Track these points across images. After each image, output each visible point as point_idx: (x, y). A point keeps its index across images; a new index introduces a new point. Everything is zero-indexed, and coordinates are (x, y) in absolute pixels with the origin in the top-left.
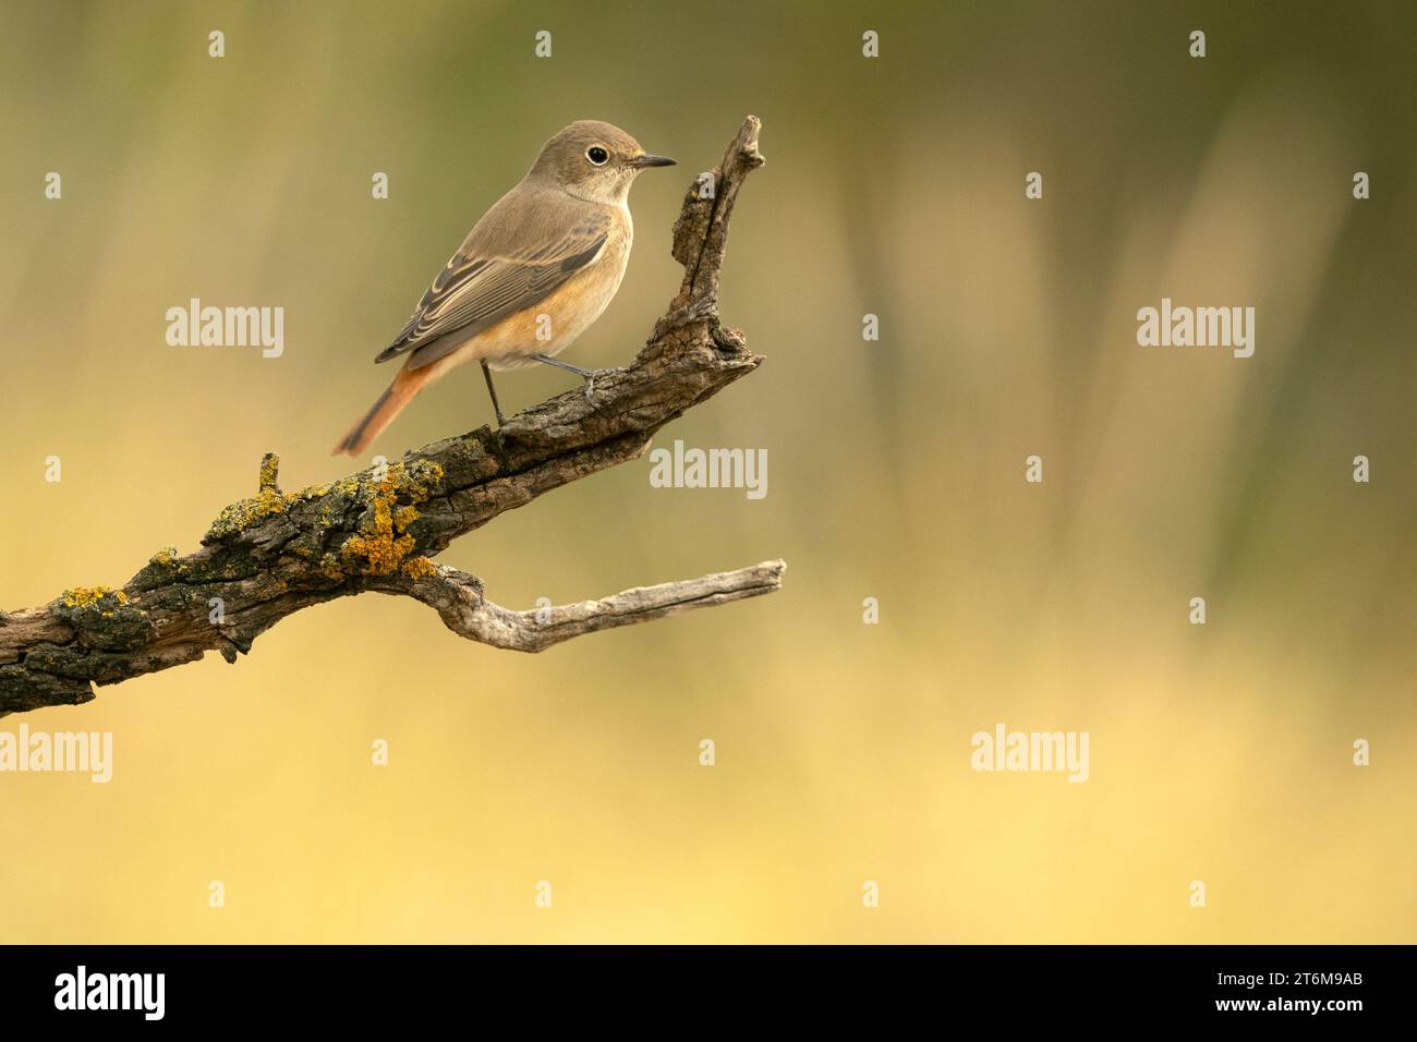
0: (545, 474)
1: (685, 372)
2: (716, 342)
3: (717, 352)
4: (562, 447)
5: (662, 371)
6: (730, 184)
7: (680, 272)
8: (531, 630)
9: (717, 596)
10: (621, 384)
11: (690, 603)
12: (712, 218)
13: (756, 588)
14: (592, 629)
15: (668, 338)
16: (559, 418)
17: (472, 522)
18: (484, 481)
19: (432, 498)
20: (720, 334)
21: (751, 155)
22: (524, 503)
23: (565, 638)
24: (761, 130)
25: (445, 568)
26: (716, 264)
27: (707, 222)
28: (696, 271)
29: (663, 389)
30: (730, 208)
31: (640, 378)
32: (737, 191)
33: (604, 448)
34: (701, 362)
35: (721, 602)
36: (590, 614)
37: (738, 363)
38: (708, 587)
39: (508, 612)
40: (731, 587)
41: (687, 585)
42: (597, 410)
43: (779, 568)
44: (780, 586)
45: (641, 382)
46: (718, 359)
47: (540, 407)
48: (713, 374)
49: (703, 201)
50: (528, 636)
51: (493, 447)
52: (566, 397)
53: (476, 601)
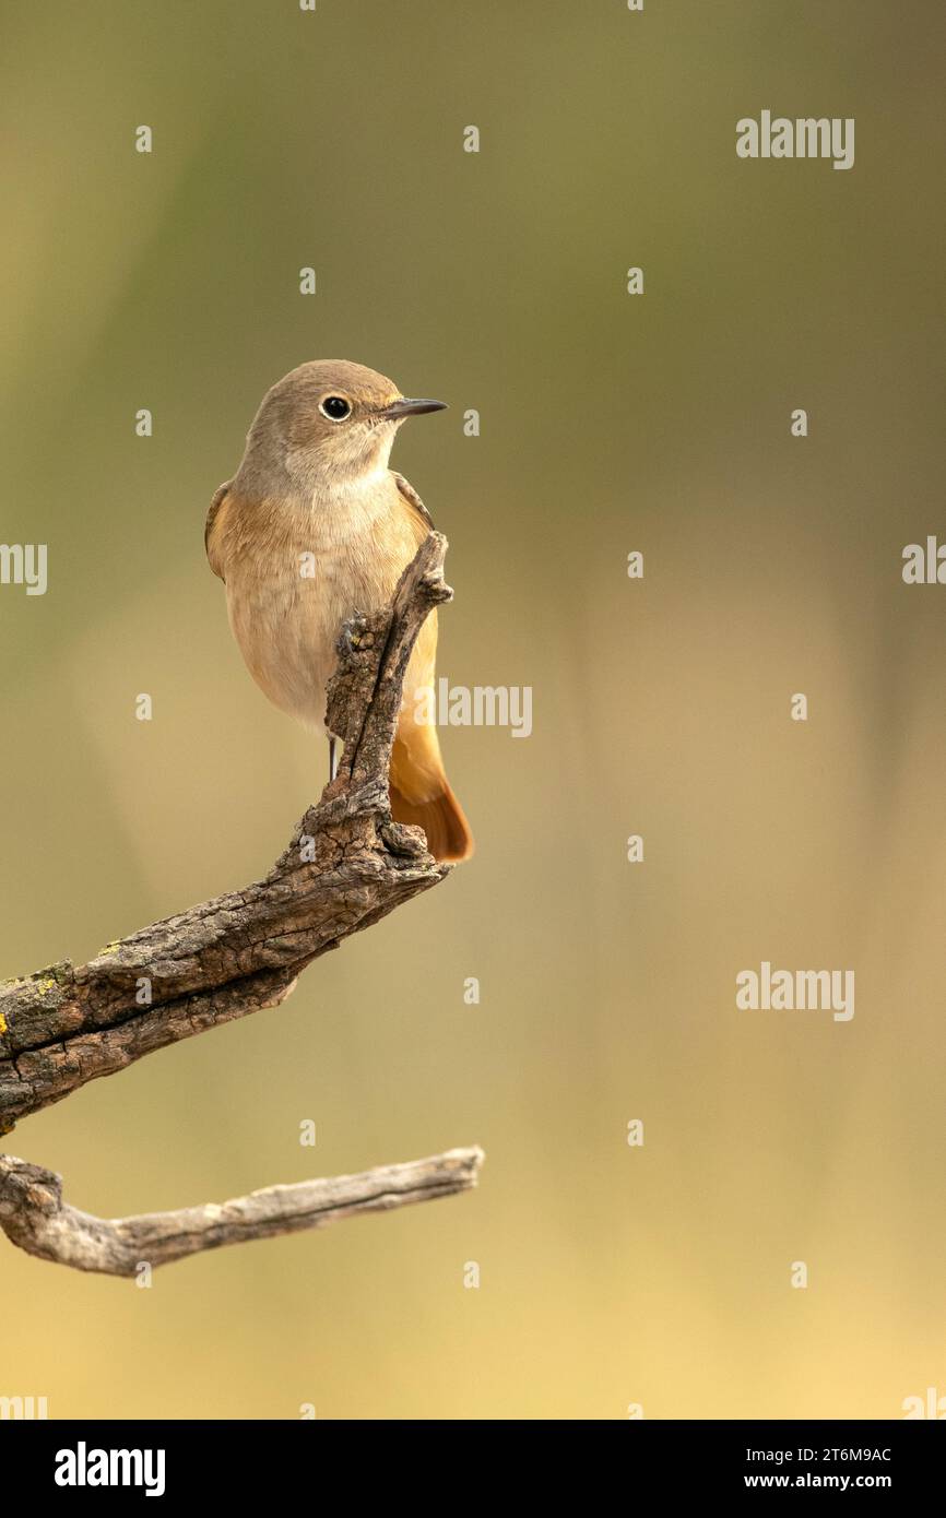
0: (148, 1028)
1: (343, 885)
2: (386, 844)
3: (387, 856)
4: (172, 991)
5: (311, 884)
6: (406, 624)
8: (128, 1246)
9: (387, 1198)
10: (254, 902)
11: (351, 1208)
12: (381, 673)
13: (440, 1187)
14: (213, 1244)
15: (318, 840)
16: (168, 950)
17: (47, 1094)
18: (62, 1038)
20: (391, 832)
21: (435, 586)
22: (119, 1068)
23: (176, 1257)
24: (449, 551)
25: (8, 1159)
26: (385, 736)
27: (373, 679)
28: (358, 746)
29: (311, 910)
30: (405, 659)
31: (281, 894)
33: (230, 992)
34: (365, 872)
35: (393, 1206)
36: (210, 1223)
37: (416, 873)
38: (375, 1185)
39: (96, 1220)
40: (407, 1185)
41: (346, 1183)
42: (221, 938)
43: (473, 1159)
44: (475, 1183)
45: (281, 900)
46: (388, 868)
47: (143, 935)
48: (382, 889)
49: (369, 647)
50: (124, 1254)
51: (76, 990)
52: (177, 921)
53: (52, 1204)
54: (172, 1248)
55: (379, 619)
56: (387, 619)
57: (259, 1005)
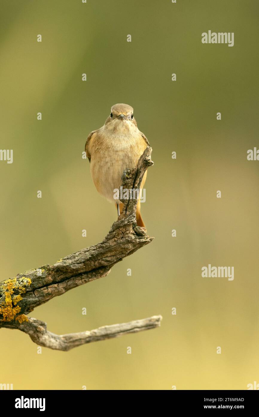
0: (70, 283)
1: (123, 243)
2: (135, 232)
3: (136, 236)
4: (77, 272)
5: (115, 243)
6: (141, 172)
8: (65, 342)
9: (136, 329)
10: (99, 248)
11: (126, 332)
12: (134, 185)
13: (150, 326)
14: (88, 342)
15: (117, 231)
16: (76, 261)
17: (42, 301)
18: (47, 285)
19: (27, 292)
20: (137, 229)
21: (149, 161)
22: (62, 294)
23: (78, 345)
24: (152, 152)
25: (32, 319)
26: (135, 203)
28: (128, 205)
29: (115, 250)
30: (140, 181)
31: (106, 246)
32: (143, 175)
33: (92, 273)
34: (129, 240)
35: (137, 331)
36: (87, 336)
37: (143, 240)
38: (132, 326)
39: (56, 335)
40: (141, 326)
41: (125, 325)
42: (90, 258)
43: (159, 319)
44: (160, 325)
45: (107, 247)
46: (136, 239)
47: (69, 257)
48: (134, 244)
49: (131, 178)
50: (63, 345)
51: (50, 272)
52: (78, 253)
53: (44, 331)
54: (77, 343)
55: (133, 170)
56: (135, 170)
57: (100, 276)
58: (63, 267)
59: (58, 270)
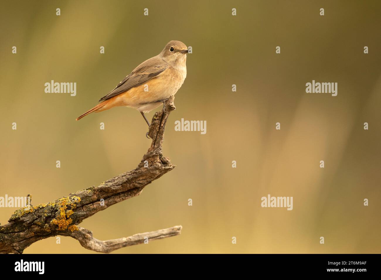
0: (111, 200)
1: (152, 170)
2: (161, 161)
3: (162, 164)
4: (116, 192)
5: (146, 170)
6: (165, 115)
7: (151, 141)
9: (162, 236)
10: (133, 173)
11: (154, 238)
13: (173, 234)
14: (125, 246)
15: (147, 160)
16: (115, 184)
17: (89, 214)
18: (93, 202)
19: (77, 207)
20: (162, 159)
21: (172, 106)
22: (104, 209)
24: (175, 99)
25: (81, 228)
26: (161, 138)
27: (159, 126)
28: (156, 140)
29: (146, 175)
30: (165, 122)
31: (139, 172)
32: (167, 117)
33: (128, 192)
34: (157, 167)
35: (163, 238)
36: (124, 242)
37: (168, 167)
38: (159, 233)
39: (100, 241)
40: (166, 233)
41: (153, 233)
42: (126, 181)
43: (180, 228)
44: (180, 233)
45: (139, 173)
46: (162, 166)
47: (110, 180)
48: (161, 171)
49: (158, 119)
50: (105, 248)
51: (96, 192)
52: (117, 177)
53: (90, 238)
54: (116, 247)
55: (160, 113)
56: (162, 113)
57: (134, 195)
58: (106, 188)
59: (102, 190)
